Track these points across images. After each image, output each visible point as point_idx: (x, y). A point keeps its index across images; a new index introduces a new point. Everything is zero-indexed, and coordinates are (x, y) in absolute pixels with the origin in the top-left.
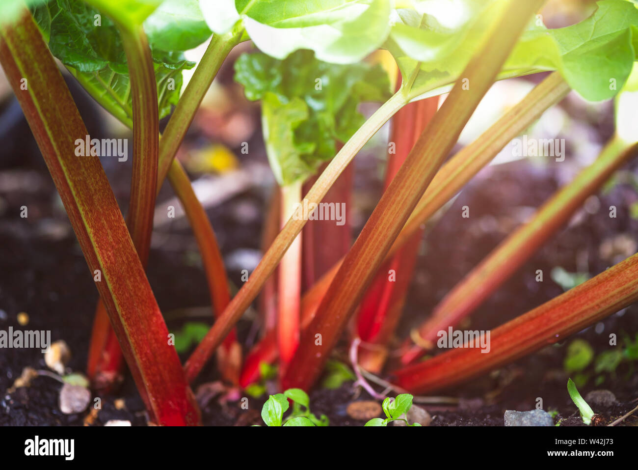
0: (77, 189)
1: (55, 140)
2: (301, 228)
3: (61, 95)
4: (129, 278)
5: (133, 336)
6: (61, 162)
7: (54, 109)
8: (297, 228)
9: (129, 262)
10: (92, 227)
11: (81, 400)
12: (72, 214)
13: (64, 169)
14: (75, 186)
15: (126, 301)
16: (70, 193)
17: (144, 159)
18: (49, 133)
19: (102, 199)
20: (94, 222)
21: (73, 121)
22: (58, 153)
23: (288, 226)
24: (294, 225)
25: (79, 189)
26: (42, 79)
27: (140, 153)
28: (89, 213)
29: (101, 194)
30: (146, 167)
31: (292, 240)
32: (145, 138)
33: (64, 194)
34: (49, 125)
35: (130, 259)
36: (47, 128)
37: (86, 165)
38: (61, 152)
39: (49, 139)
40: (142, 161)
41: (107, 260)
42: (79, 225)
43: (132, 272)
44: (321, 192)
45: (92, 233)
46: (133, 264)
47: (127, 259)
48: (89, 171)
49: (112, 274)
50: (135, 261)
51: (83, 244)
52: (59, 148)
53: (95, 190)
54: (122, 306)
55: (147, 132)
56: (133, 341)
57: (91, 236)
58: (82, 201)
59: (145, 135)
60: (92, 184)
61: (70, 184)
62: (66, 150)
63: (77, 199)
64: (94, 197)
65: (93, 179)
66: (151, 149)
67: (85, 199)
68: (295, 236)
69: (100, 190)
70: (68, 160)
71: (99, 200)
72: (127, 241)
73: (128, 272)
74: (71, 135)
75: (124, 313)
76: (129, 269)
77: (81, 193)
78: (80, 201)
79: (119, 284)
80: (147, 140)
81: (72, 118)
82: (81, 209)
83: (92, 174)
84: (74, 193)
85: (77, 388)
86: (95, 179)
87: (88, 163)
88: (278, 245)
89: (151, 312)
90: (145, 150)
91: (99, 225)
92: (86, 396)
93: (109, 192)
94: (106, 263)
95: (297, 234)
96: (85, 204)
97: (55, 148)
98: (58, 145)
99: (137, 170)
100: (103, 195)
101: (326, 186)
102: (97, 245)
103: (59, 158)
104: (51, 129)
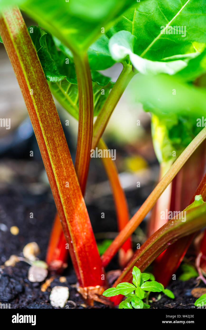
0: (49, 142)
1: (38, 111)
2: (172, 180)
3: (44, 87)
4: (74, 199)
5: (73, 232)
6: (41, 125)
7: (40, 94)
8: (169, 180)
9: (74, 190)
10: (55, 165)
11: (41, 275)
12: (45, 157)
13: (42, 129)
14: (47, 140)
15: (70, 211)
16: (44, 143)
17: (84, 135)
18: (36, 107)
19: (62, 150)
20: (56, 162)
21: (49, 103)
22: (39, 119)
23: (164, 179)
24: (167, 178)
25: (50, 142)
26: (34, 76)
27: (82, 131)
28: (54, 157)
29: (62, 148)
30: (85, 140)
31: (166, 187)
32: (85, 122)
33: (41, 145)
34: (36, 102)
35: (75, 188)
36: (35, 104)
37: (55, 130)
38: (41, 119)
39: (35, 111)
40: (83, 136)
41: (62, 185)
42: (48, 164)
43: (76, 196)
44: (184, 159)
45: (55, 168)
46: (76, 191)
47: (74, 187)
48: (56, 133)
49: (64, 194)
50: (78, 189)
51: (49, 176)
52: (40, 117)
53: (59, 145)
54: (68, 214)
55: (86, 118)
56: (73, 235)
57: (54, 170)
58: (50, 149)
59: (85, 120)
60: (57, 141)
61: (45, 138)
62: (44, 118)
63: (48, 147)
64: (58, 148)
65: (58, 138)
66: (88, 129)
67: (52, 148)
68: (168, 184)
69: (61, 145)
70: (45, 124)
71: (60, 150)
72: (74, 177)
73: (73, 195)
74: (48, 111)
75: (69, 218)
76: (74, 194)
77: (50, 144)
78: (49, 149)
79: (68, 201)
80: (86, 123)
81: (49, 102)
82: (49, 153)
83: (58, 135)
84: (46, 143)
85: (40, 268)
86: (59, 138)
87: (56, 128)
88: (158, 189)
89: (85, 221)
90: (85, 129)
91: (59, 165)
92: (44, 274)
93: (66, 147)
94: (61, 187)
95: (169, 184)
96: (52, 151)
97: (38, 116)
98: (40, 114)
99: (79, 141)
100: (63, 148)
101: (186, 157)
102: (57, 176)
103: (40, 122)
104: (37, 104)
